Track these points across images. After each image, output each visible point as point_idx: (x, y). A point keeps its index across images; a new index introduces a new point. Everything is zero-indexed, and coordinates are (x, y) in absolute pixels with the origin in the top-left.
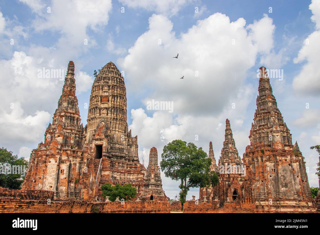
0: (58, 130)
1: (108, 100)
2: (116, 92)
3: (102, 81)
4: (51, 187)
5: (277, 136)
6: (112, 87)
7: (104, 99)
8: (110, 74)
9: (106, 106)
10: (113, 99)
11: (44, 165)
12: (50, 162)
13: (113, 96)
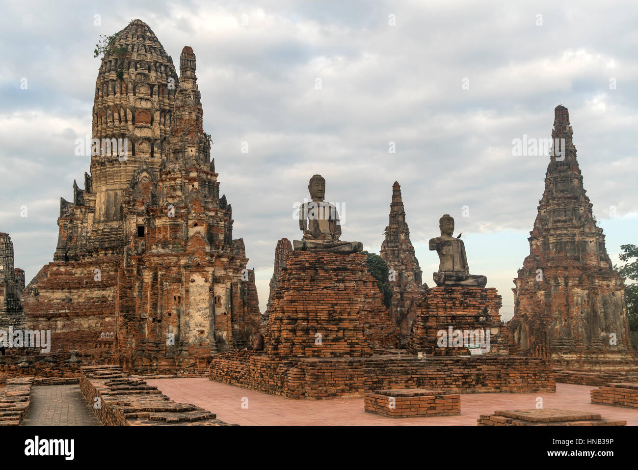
0: (193, 212)
1: (150, 119)
2: (166, 101)
3: (132, 70)
4: (202, 332)
5: (591, 242)
6: (159, 87)
7: (142, 117)
8: (149, 55)
9: (146, 133)
10: (163, 120)
11: (175, 287)
12: (193, 281)
13: (163, 112)
